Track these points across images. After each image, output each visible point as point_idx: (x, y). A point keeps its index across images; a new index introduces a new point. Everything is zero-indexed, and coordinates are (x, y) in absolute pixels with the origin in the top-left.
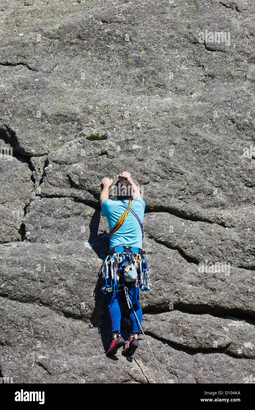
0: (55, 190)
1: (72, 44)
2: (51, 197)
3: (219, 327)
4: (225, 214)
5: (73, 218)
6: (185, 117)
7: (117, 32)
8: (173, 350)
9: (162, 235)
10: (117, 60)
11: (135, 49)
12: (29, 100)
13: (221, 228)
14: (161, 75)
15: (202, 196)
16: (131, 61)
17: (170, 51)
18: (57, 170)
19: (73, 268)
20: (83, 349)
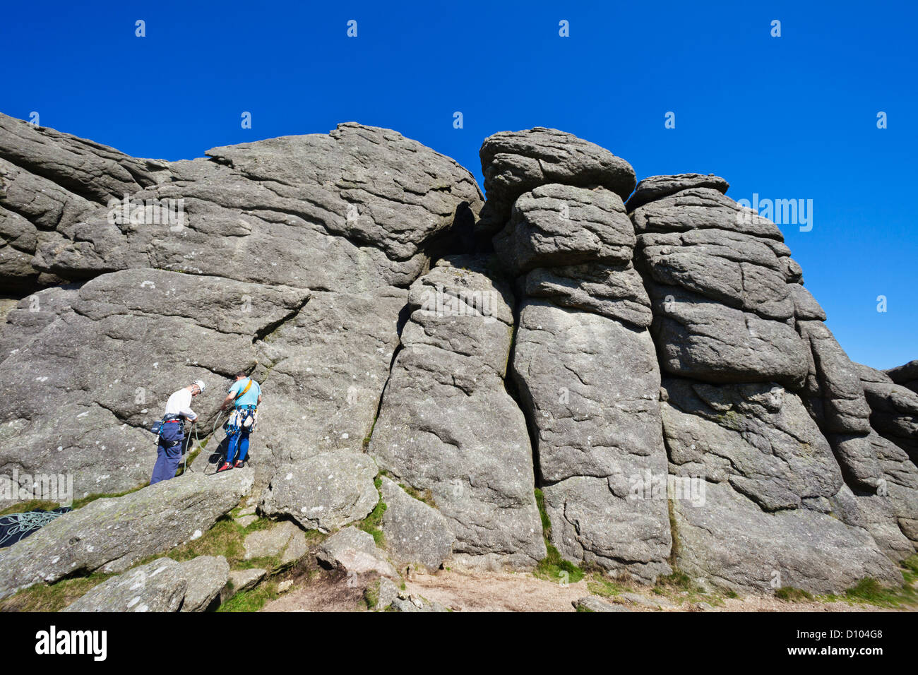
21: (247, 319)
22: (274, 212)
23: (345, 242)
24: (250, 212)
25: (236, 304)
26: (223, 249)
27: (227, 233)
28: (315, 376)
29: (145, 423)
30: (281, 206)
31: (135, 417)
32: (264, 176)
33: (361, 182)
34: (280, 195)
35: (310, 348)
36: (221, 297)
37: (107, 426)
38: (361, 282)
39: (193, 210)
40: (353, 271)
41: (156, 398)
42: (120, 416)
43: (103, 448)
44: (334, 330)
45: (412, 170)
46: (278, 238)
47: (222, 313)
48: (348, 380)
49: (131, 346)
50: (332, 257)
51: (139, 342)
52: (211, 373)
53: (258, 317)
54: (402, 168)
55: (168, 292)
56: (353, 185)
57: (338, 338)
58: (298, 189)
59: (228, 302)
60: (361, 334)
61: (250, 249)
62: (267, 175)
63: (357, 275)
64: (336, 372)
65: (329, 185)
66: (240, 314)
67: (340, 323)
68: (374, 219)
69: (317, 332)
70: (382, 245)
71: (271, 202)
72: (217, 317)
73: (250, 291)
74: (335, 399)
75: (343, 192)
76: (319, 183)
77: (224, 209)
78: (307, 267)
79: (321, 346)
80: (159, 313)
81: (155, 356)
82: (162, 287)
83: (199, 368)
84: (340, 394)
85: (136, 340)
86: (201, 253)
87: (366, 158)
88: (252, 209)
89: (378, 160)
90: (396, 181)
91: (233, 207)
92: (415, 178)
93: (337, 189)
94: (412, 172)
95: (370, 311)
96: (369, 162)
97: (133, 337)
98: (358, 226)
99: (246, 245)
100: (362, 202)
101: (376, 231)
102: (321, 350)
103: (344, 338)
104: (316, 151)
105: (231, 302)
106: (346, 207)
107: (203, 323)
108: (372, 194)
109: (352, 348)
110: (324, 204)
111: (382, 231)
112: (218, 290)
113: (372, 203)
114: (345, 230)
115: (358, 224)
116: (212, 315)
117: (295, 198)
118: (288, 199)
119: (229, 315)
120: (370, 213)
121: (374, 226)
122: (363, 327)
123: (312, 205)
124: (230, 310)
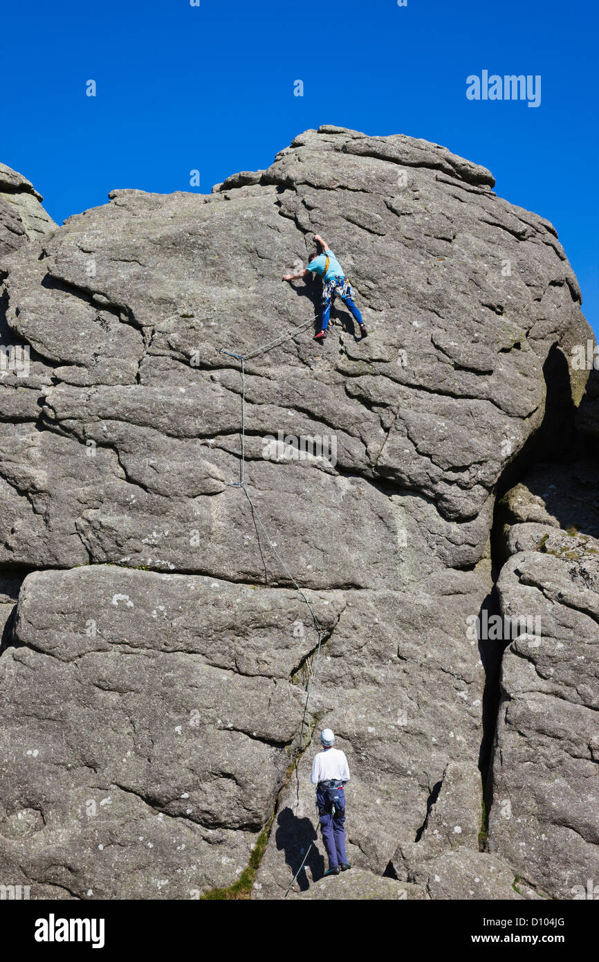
0: (160, 351)
1: (169, 248)
2: (157, 355)
4: (271, 371)
5: (172, 371)
6: (245, 304)
7: (199, 242)
8: (236, 459)
9: (231, 384)
10: (199, 261)
11: (211, 254)
12: (141, 287)
13: (268, 380)
14: (228, 273)
15: (257, 359)
16: (208, 262)
17: (234, 256)
18: (161, 337)
19: (172, 405)
20: (179, 458)
21: (274, 652)
22: (246, 438)
23: (369, 489)
24: (211, 441)
25: (254, 628)
27: (195, 492)
28: (380, 739)
29: (189, 812)
31: (174, 803)
32: (216, 359)
33: (380, 360)
34: (248, 401)
35: (357, 693)
36: (236, 620)
37: (142, 816)
38: (403, 565)
39: (127, 448)
40: (389, 546)
41: (197, 778)
42: (154, 802)
43: (150, 845)
44: (385, 660)
45: (463, 309)
46: (271, 495)
47: (239, 644)
48: (427, 745)
49: (133, 702)
50: (353, 521)
51: (143, 695)
52: (250, 740)
53: (287, 647)
54: (443, 307)
55: (155, 612)
56: (366, 368)
57: (397, 676)
58: (275, 385)
59: (244, 626)
60: (429, 668)
61: (234, 520)
62: (219, 359)
63: (396, 553)
64: (407, 732)
65: (321, 366)
66: (260, 644)
67: (392, 649)
68: (416, 445)
69: (361, 665)
70: (431, 494)
72: (233, 651)
73: (270, 607)
74: (415, 775)
75: (350, 384)
76: (302, 360)
77: (175, 441)
78: (321, 545)
79: (373, 688)
80: (154, 647)
81: (172, 715)
82: (141, 603)
83: (234, 733)
84: (420, 766)
85: (137, 692)
86: (166, 533)
87: (372, 285)
88: (213, 436)
89: (395, 288)
90: (437, 347)
91: (186, 436)
92: (470, 332)
93: (340, 377)
94: (464, 317)
95: (433, 625)
96: (377, 294)
97: (133, 687)
98: (392, 461)
99: (226, 512)
100: (388, 405)
101: (421, 468)
102: (375, 696)
103: (405, 674)
104: (276, 274)
105: (248, 626)
106: (362, 419)
107: (217, 662)
108: (402, 384)
109: (420, 692)
110: (326, 417)
111: (432, 470)
112: (228, 608)
113: (405, 405)
114: (367, 468)
115: (390, 455)
116: (227, 648)
117: (273, 403)
118: (264, 408)
119: (248, 646)
120: (406, 431)
121: (415, 459)
122: (429, 656)
123: (304, 417)
124: (246, 638)
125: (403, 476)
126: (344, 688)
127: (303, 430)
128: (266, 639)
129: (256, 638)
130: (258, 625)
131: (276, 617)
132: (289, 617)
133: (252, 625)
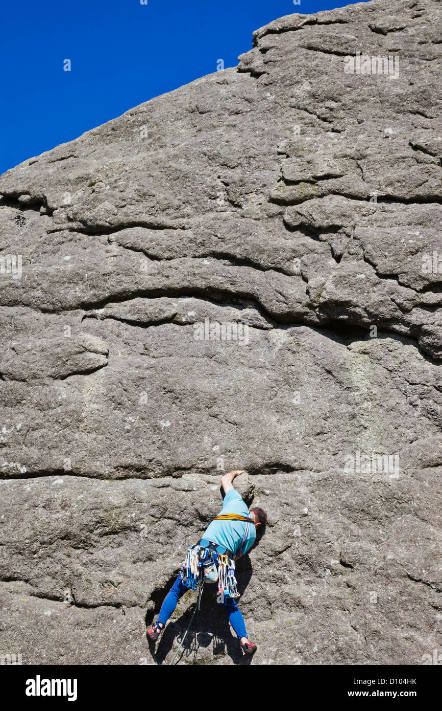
0: (58, 227)
1: (108, 135)
2: (55, 231)
3: (170, 304)
4: (188, 221)
7: (139, 119)
8: (130, 326)
11: (150, 127)
13: (182, 231)
14: (164, 139)
15: (171, 211)
17: (175, 122)
18: (61, 212)
19: (48, 274)
20: (50, 334)
21: (128, 567)
22: (147, 301)
24: (100, 312)
25: (102, 535)
26: (60, 409)
27: (63, 371)
30: (159, 282)
32: (115, 220)
33: (328, 177)
34: (153, 258)
35: (271, 625)
36: (72, 525)
38: (367, 434)
40: (344, 408)
44: (320, 571)
46: (165, 361)
47: (77, 561)
50: (287, 381)
53: (150, 559)
56: (311, 189)
57: (335, 592)
58: (189, 233)
59: (85, 533)
60: (387, 576)
61: (112, 399)
62: (121, 218)
63: (353, 417)
65: (254, 203)
66: (110, 558)
67: (331, 552)
71: (138, 278)
72: (68, 572)
73: (125, 501)
75: (290, 214)
76: (232, 203)
77: (53, 317)
78: (235, 417)
79: (296, 615)
86: (19, 426)
88: (101, 304)
89: (364, 100)
90: (417, 147)
91: (64, 309)
93: (275, 208)
95: (401, 511)
96: (341, 113)
98: (338, 292)
99: (103, 390)
100: (339, 227)
101: (383, 295)
102: (297, 627)
103: (348, 590)
104: (215, 124)
105: (92, 531)
106: (302, 250)
107: (44, 589)
108: (361, 199)
109: (369, 616)
110: (250, 257)
111: (399, 293)
112: (63, 508)
113: (364, 222)
114: (307, 310)
115: (336, 286)
116: (59, 567)
117: (185, 256)
118: (172, 262)
119: (92, 562)
120: (361, 252)
121: (375, 285)
122: (389, 557)
123: (225, 265)
124: (91, 550)
125: (358, 310)
126: (256, 619)
127: (220, 278)
128: (120, 550)
129: (105, 550)
130: (107, 529)
131: (133, 515)
132: (152, 513)
133: (99, 531)
